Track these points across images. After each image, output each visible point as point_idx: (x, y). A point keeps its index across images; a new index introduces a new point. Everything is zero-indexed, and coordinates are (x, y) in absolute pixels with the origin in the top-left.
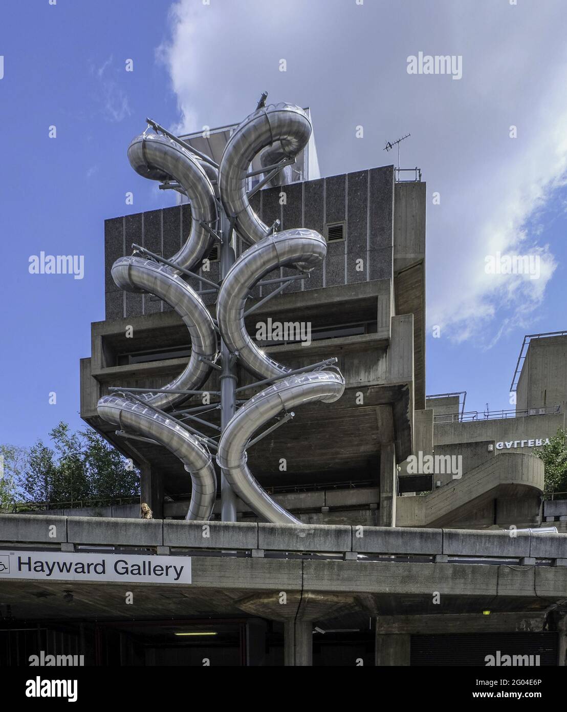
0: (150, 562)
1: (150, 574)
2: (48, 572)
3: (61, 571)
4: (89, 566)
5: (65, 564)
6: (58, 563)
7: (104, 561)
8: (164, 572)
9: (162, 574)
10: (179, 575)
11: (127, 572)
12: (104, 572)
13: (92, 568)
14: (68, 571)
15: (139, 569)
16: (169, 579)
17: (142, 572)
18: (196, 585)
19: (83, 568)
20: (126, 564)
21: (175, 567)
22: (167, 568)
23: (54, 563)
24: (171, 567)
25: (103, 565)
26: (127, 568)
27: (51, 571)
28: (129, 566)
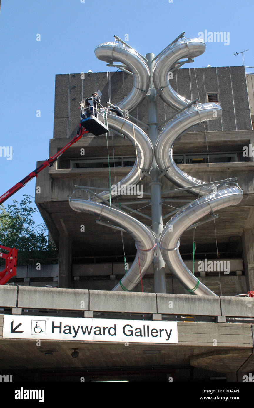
0: (148, 326)
1: (148, 336)
2: (74, 334)
3: (84, 333)
4: (104, 329)
5: (87, 327)
6: (82, 327)
7: (115, 325)
8: (159, 334)
9: (157, 335)
10: (169, 336)
11: (132, 334)
12: (115, 334)
13: (107, 330)
14: (89, 333)
15: (141, 332)
16: (162, 340)
17: (143, 334)
18: (181, 344)
19: (100, 331)
20: (132, 327)
21: (166, 330)
22: (161, 331)
23: (79, 327)
24: (163, 330)
25: (115, 329)
26: (132, 331)
27: (76, 333)
28: (133, 329)
